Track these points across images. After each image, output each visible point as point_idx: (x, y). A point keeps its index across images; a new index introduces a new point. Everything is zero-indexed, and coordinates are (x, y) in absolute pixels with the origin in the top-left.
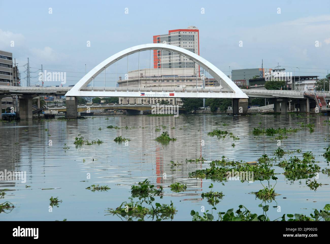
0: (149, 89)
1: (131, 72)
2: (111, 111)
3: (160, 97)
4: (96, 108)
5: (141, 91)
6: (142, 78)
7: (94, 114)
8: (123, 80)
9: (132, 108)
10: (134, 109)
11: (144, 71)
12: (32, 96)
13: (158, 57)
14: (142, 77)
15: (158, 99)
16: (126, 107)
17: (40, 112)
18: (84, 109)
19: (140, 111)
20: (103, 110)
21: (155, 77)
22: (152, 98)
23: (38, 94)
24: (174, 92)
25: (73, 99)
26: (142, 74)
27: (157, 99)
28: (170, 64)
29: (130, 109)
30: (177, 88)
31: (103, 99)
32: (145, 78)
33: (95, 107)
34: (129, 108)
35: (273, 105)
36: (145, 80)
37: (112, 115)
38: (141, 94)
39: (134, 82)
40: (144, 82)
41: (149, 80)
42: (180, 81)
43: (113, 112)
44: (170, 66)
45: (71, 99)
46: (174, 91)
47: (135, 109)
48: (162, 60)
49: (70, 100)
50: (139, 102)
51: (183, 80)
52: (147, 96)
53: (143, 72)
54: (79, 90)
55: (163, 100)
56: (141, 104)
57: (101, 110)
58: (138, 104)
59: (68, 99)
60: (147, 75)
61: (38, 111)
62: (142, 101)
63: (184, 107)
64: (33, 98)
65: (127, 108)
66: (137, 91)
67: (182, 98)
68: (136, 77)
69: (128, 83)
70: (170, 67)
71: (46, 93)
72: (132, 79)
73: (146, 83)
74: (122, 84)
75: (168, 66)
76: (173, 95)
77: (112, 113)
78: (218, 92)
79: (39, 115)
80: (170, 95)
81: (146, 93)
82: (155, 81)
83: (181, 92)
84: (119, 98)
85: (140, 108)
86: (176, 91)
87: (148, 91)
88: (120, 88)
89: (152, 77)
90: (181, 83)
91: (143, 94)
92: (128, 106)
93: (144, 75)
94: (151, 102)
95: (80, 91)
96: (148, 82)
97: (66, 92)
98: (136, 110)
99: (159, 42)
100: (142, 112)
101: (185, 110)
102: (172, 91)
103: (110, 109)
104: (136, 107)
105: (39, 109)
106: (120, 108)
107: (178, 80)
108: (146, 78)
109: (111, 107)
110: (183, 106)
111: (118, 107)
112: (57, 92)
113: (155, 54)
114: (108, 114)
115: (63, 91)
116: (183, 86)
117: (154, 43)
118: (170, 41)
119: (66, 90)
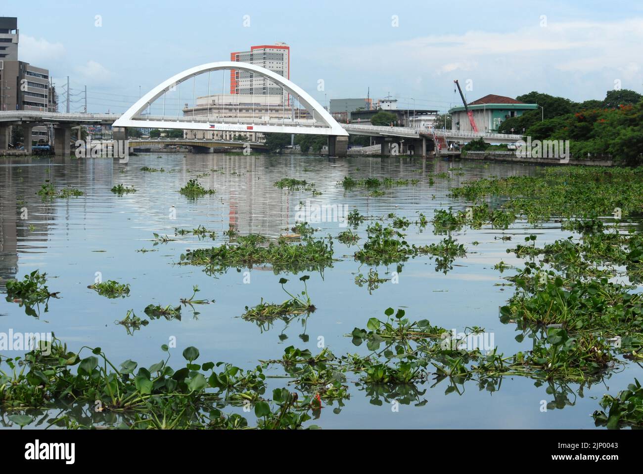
0: (221, 120)
1: (201, 98)
2: (173, 147)
3: (237, 131)
5: (211, 122)
6: (215, 106)
7: (151, 150)
8: (190, 108)
9: (200, 145)
10: (202, 145)
12: (71, 125)
13: (236, 80)
14: (215, 105)
16: (192, 142)
18: (138, 143)
19: (210, 148)
20: (163, 145)
21: (230, 105)
22: (226, 131)
23: (79, 123)
24: (253, 125)
25: (123, 130)
26: (214, 101)
27: (233, 134)
28: (251, 89)
29: (197, 145)
30: (257, 120)
31: (163, 132)
32: (218, 106)
33: (153, 142)
34: (195, 144)
35: (380, 145)
36: (218, 109)
37: (175, 152)
38: (210, 126)
39: (203, 111)
40: (217, 111)
41: (222, 108)
42: (263, 111)
43: (176, 148)
44: (251, 91)
45: (119, 130)
46: (253, 123)
47: (204, 145)
48: (240, 83)
49: (119, 132)
50: (209, 136)
51: (267, 110)
52: (217, 129)
53: (216, 98)
54: (130, 119)
55: (240, 135)
56: (211, 140)
57: (160, 146)
58: (207, 139)
59: (116, 130)
60: (220, 102)
62: (213, 135)
63: (267, 145)
64: (72, 128)
65: (193, 144)
66: (205, 122)
67: (264, 133)
68: (207, 105)
69: (194, 112)
70: (251, 93)
71: (89, 122)
72: (201, 107)
73: (219, 113)
74: (189, 113)
75: (249, 92)
76: (251, 128)
77: (174, 150)
78: (310, 126)
80: (248, 128)
81: (216, 125)
82: (230, 110)
83: (262, 124)
84: (184, 130)
85: (210, 144)
86: (256, 124)
87: (219, 122)
89: (226, 105)
90: (263, 113)
91: (213, 126)
92: (194, 141)
93: (216, 102)
94: (224, 137)
95: (132, 119)
96: (221, 111)
97: (114, 121)
98: (204, 147)
99: (238, 60)
100: (212, 150)
101: (268, 148)
102: (251, 124)
103: (171, 145)
104: (205, 142)
106: (184, 144)
107: (260, 110)
108: (220, 106)
110: (266, 143)
111: (181, 142)
112: (103, 120)
113: (232, 75)
114: (169, 151)
115: (109, 120)
116: (266, 118)
117: (231, 61)
118: (253, 60)
119: (114, 119)
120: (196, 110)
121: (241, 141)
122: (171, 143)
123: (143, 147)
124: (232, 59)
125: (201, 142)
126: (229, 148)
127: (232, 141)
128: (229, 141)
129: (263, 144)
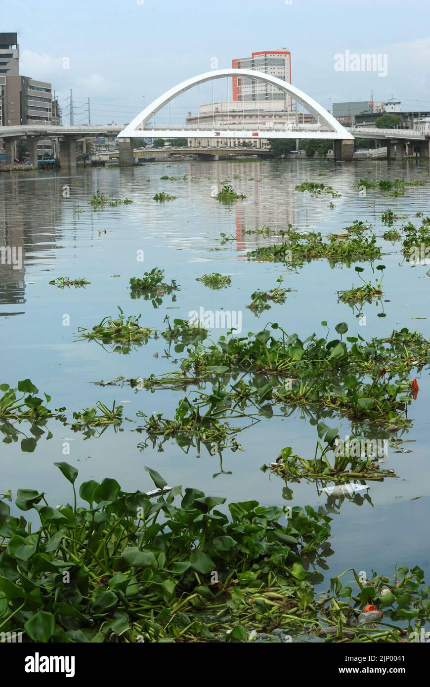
0: (226, 127)
1: (204, 106)
2: (177, 155)
3: (241, 138)
4: (158, 153)
5: (216, 130)
6: (218, 114)
7: (156, 160)
8: (193, 116)
9: (204, 152)
10: (207, 153)
11: (220, 105)
12: (76, 138)
13: (238, 86)
14: (218, 112)
16: (197, 150)
17: (86, 158)
18: (142, 153)
19: (215, 156)
20: (168, 154)
21: (233, 112)
22: (230, 138)
23: (84, 135)
24: (258, 132)
25: (128, 140)
26: (217, 108)
27: (237, 141)
28: (254, 95)
29: (202, 153)
30: (262, 126)
31: (168, 141)
32: (221, 114)
33: (158, 151)
34: (200, 153)
35: (386, 148)
36: (222, 116)
37: (179, 161)
38: (216, 134)
39: (208, 119)
40: (221, 118)
41: (226, 116)
42: (267, 117)
43: (180, 157)
44: (254, 97)
45: (125, 140)
46: (259, 129)
48: (243, 90)
49: (124, 143)
50: (213, 143)
51: (270, 116)
52: (223, 137)
53: (219, 106)
54: (135, 130)
55: (244, 142)
56: (215, 147)
57: (165, 155)
58: (212, 147)
59: (121, 141)
60: (224, 109)
62: (218, 142)
63: (272, 151)
64: (77, 141)
65: (198, 152)
66: (210, 130)
67: (269, 139)
68: (210, 112)
69: (198, 120)
70: (254, 99)
71: (94, 134)
72: (205, 115)
73: (222, 120)
74: (192, 121)
75: (252, 98)
76: (257, 134)
77: (178, 159)
78: (315, 131)
79: (85, 162)
80: (254, 134)
81: (221, 132)
82: (234, 117)
83: (268, 130)
84: (188, 139)
85: (215, 152)
86: (261, 130)
87: (224, 130)
88: (189, 126)
89: (229, 112)
90: (267, 119)
91: (218, 134)
92: (199, 149)
93: (220, 109)
94: (229, 144)
95: (138, 130)
96: (225, 118)
97: (119, 132)
98: (210, 155)
99: (239, 67)
100: (217, 158)
101: (273, 154)
102: (256, 130)
103: (176, 154)
104: (210, 150)
105: (83, 155)
106: (189, 152)
107: (264, 116)
109: (177, 151)
110: (271, 149)
111: (186, 151)
112: (108, 132)
113: (234, 82)
114: (174, 160)
115: (114, 131)
116: (270, 124)
117: (233, 68)
118: (254, 66)
119: (118, 130)
120: (200, 118)
121: (245, 148)
123: (147, 157)
124: (234, 67)
125: (205, 150)
126: (234, 154)
127: (236, 149)
128: (234, 148)
129: (268, 150)
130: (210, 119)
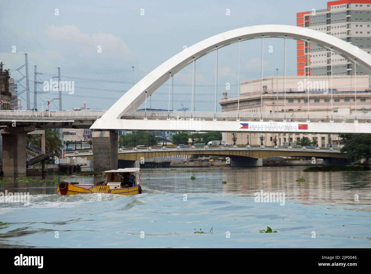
0: (281, 115)
1: (246, 83)
2: (204, 158)
4: (171, 153)
6: (266, 95)
7: (171, 164)
8: (230, 99)
9: (241, 154)
10: (244, 155)
11: (270, 81)
12: (26, 129)
13: (305, 54)
14: (266, 93)
15: (297, 136)
16: (230, 151)
17: (46, 160)
19: (257, 159)
20: (190, 157)
21: (291, 92)
22: (285, 133)
23: (39, 126)
25: (107, 134)
26: (265, 87)
27: (294, 137)
28: (329, 68)
29: (238, 154)
32: (271, 95)
34: (235, 154)
36: (272, 99)
37: (207, 166)
38: (242, 126)
39: (251, 103)
40: (270, 102)
41: (281, 99)
42: (342, 101)
43: (208, 160)
44: (328, 71)
45: (101, 134)
46: (308, 119)
47: (247, 155)
48: (312, 59)
53: (268, 83)
54: (118, 118)
55: (305, 139)
56: (258, 146)
57: (185, 158)
58: (252, 146)
59: (96, 135)
60: (275, 88)
61: (40, 158)
62: (262, 139)
63: (345, 152)
64: (28, 133)
65: (231, 154)
66: (233, 119)
67: (342, 135)
68: (255, 93)
69: (238, 105)
70: (329, 74)
71: (54, 123)
73: (273, 105)
74: (229, 106)
75: (326, 71)
77: (205, 164)
79: (43, 167)
82: (291, 100)
83: (323, 121)
85: (257, 154)
87: (255, 120)
88: (225, 114)
89: (287, 93)
90: (342, 104)
91: (245, 126)
92: (233, 149)
93: (269, 88)
94: (278, 143)
95: (121, 118)
96: (277, 102)
97: (93, 121)
98: (249, 158)
99: (307, 25)
100: (260, 162)
101: (346, 157)
102: (304, 120)
103: (202, 156)
104: (249, 151)
105: (42, 155)
106: (217, 153)
107: (337, 99)
108: (273, 95)
109: (199, 151)
110: (343, 149)
111: (213, 151)
112: (76, 121)
113: (299, 47)
114: (198, 165)
115: (86, 120)
116: (344, 111)
117: (298, 26)
118: (330, 23)
119: (94, 118)
120: (242, 102)
121: (304, 148)
122: (201, 153)
124: (299, 24)
125: (243, 151)
126: (289, 158)
127: (290, 149)
129: (339, 152)
130: (255, 103)
